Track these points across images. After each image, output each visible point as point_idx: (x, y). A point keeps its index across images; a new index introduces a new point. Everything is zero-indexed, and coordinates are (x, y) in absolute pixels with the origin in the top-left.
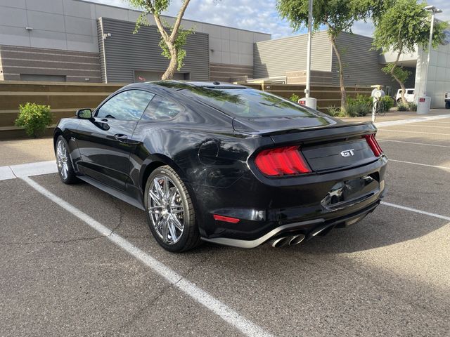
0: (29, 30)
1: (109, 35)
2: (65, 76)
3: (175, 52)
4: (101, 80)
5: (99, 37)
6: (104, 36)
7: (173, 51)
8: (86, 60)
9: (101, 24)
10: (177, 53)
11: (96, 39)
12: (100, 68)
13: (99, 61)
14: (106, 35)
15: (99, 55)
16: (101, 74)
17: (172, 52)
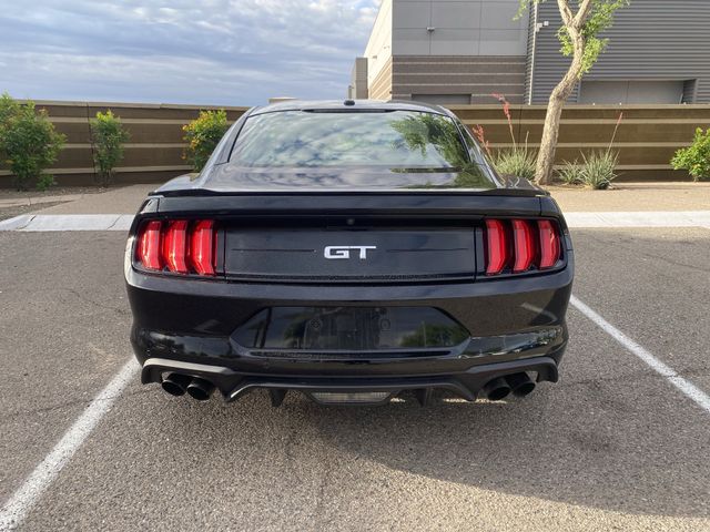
0: (431, 31)
1: (546, 23)
2: (470, 95)
3: (580, 45)
4: (523, 100)
5: (530, 29)
6: (537, 27)
7: (577, 44)
8: (505, 69)
9: (536, 8)
10: (584, 46)
11: (524, 34)
12: (524, 79)
13: (525, 69)
14: (540, 25)
15: (526, 59)
16: (524, 90)
17: (575, 45)
